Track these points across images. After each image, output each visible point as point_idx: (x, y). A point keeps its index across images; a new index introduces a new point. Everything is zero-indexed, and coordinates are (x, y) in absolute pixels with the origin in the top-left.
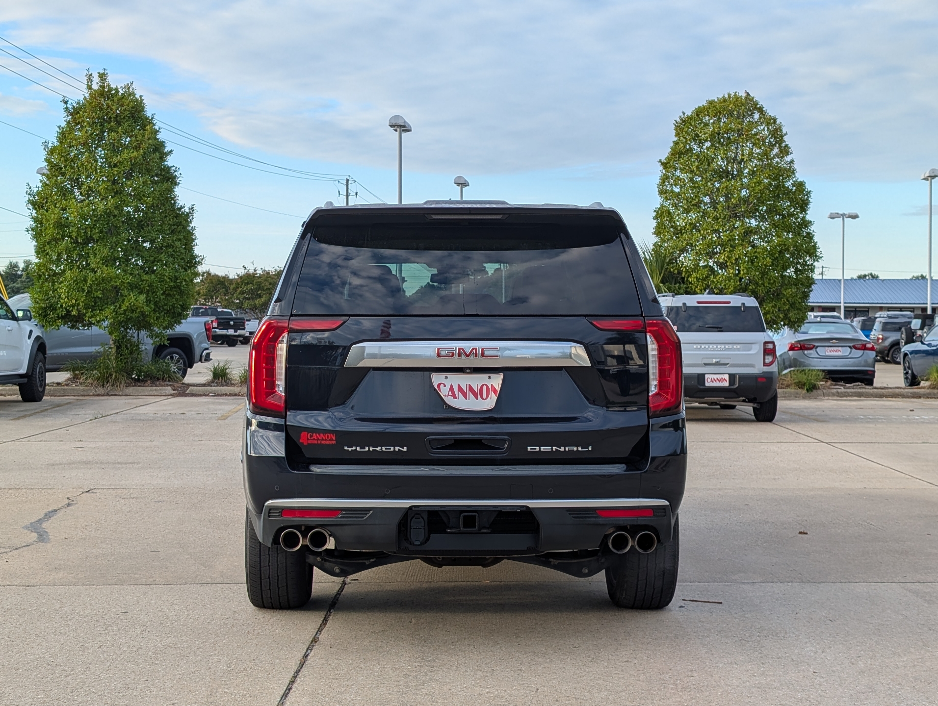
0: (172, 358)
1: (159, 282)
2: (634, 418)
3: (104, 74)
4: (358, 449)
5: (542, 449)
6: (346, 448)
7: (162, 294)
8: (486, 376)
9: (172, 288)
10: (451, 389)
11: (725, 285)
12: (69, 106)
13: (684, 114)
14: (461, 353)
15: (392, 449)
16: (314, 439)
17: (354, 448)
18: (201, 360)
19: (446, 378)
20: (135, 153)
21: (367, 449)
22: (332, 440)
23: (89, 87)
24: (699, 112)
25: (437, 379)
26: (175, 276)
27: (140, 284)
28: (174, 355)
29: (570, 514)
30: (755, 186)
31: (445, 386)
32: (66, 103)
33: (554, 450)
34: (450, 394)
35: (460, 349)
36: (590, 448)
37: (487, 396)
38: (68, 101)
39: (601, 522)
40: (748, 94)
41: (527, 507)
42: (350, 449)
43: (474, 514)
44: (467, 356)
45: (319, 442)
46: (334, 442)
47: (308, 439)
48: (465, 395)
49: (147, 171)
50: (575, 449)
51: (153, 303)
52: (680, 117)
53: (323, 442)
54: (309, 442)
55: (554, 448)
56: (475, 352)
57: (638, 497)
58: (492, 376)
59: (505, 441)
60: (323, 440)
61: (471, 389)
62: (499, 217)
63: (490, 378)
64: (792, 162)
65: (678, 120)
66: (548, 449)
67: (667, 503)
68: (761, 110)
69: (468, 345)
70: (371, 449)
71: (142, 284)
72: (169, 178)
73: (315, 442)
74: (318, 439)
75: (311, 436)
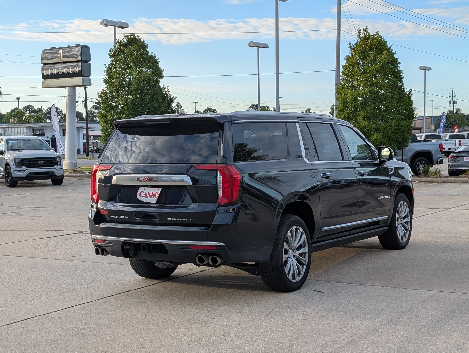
0: (421, 162)
1: (390, 127)
2: (210, 207)
3: (366, 29)
5: (173, 219)
7: (392, 133)
9: (397, 130)
10: (146, 194)
12: (352, 46)
15: (124, 217)
17: (113, 217)
18: (437, 163)
20: (377, 66)
22: (108, 213)
23: (359, 36)
25: (141, 190)
26: (398, 124)
27: (380, 128)
28: (422, 161)
29: (178, 247)
31: (143, 192)
32: (350, 44)
33: (177, 220)
34: (145, 196)
36: (191, 219)
38: (351, 44)
39: (191, 251)
41: (162, 243)
42: (112, 217)
43: (145, 245)
48: (150, 196)
49: (385, 74)
50: (185, 220)
51: (387, 137)
55: (177, 219)
56: (149, 179)
57: (207, 241)
58: (158, 189)
59: (160, 215)
60: (105, 213)
61: (152, 194)
62: (168, 122)
66: (175, 219)
67: (224, 244)
70: (118, 217)
71: (381, 128)
72: (398, 76)
75: (103, 211)
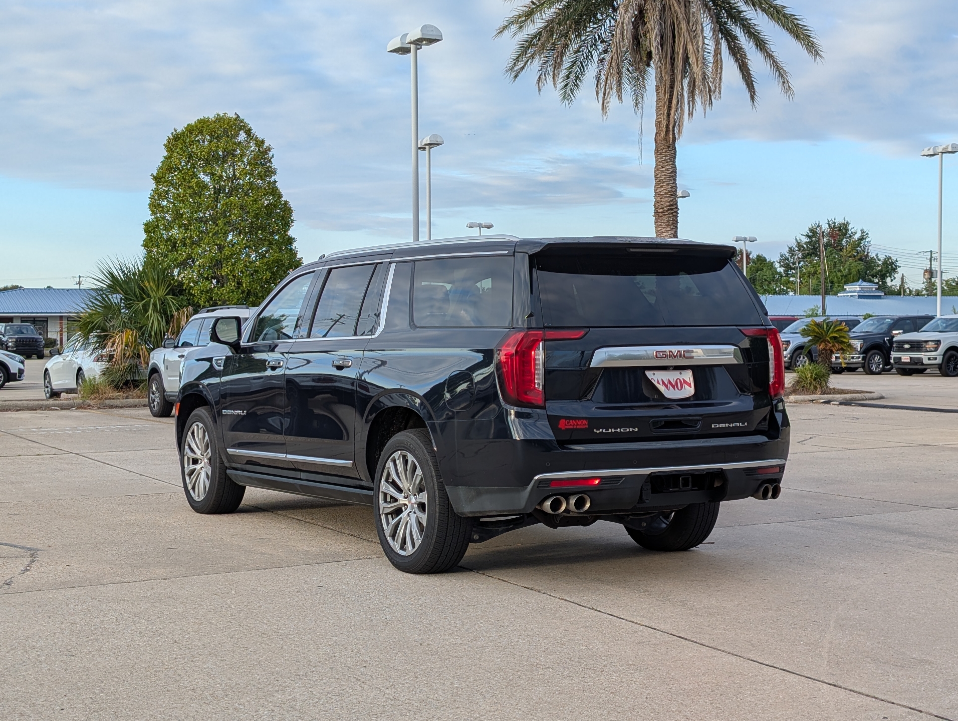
4: (604, 431)
5: (720, 426)
6: (595, 430)
8: (678, 372)
11: (229, 297)
13: (176, 131)
14: (671, 355)
15: (628, 430)
16: (571, 425)
17: (601, 430)
19: (654, 374)
21: (610, 431)
22: (585, 425)
24: (190, 129)
25: (649, 374)
29: (745, 473)
30: (253, 204)
33: (727, 426)
35: (670, 352)
36: (746, 424)
37: (682, 388)
39: (759, 478)
40: (238, 116)
41: (722, 469)
42: (598, 432)
43: (687, 476)
44: (675, 357)
45: (575, 427)
46: (587, 426)
47: (566, 425)
50: (738, 425)
52: (172, 133)
53: (578, 427)
54: (567, 427)
56: (680, 355)
58: (683, 372)
59: (698, 420)
60: (578, 425)
61: (669, 382)
63: (681, 373)
64: (275, 182)
65: (171, 136)
66: (724, 425)
68: (248, 132)
69: (675, 349)
70: (613, 430)
73: (571, 427)
74: (574, 425)
75: (568, 423)
